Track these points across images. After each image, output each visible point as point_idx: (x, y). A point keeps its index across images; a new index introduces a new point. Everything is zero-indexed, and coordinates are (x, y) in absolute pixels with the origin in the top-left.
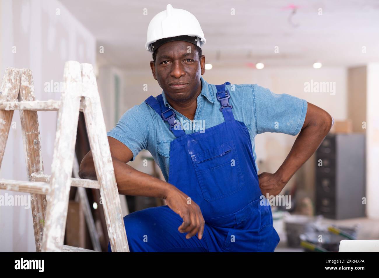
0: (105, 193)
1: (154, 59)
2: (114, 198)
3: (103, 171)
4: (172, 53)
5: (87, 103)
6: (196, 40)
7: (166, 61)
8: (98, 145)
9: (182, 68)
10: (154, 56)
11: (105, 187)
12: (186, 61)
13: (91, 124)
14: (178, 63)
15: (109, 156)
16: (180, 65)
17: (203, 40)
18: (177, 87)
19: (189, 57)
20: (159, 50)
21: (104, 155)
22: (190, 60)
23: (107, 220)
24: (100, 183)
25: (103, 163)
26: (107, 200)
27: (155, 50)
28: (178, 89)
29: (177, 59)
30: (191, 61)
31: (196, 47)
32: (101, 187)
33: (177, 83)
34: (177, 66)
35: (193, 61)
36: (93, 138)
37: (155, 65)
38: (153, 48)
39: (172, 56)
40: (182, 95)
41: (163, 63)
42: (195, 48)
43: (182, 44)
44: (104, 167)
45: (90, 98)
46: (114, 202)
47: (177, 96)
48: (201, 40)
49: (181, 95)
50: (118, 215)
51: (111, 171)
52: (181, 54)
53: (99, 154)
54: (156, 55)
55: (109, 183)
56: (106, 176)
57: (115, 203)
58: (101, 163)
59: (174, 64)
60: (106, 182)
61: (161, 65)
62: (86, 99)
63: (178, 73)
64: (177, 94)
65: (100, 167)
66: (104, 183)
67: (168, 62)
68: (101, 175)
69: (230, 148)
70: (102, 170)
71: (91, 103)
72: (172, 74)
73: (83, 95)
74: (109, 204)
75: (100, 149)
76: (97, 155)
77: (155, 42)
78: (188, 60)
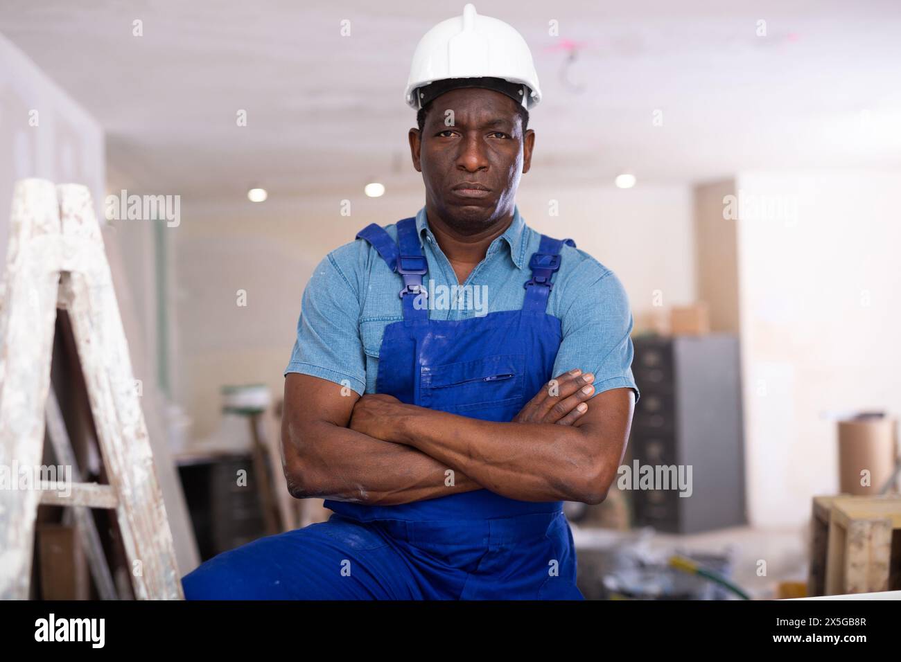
0: (131, 518)
1: (419, 123)
2: (155, 531)
3: (125, 461)
4: (466, 114)
5: (76, 287)
6: (521, 92)
7: (448, 131)
8: (108, 394)
9: (483, 150)
10: (421, 117)
11: (130, 503)
12: (494, 136)
13: (88, 341)
14: (475, 139)
15: (139, 422)
16: (480, 142)
17: (537, 95)
18: (469, 193)
19: (501, 128)
20: (436, 104)
21: (125, 418)
22: (502, 134)
23: (139, 587)
24: (117, 493)
25: (125, 441)
26: (138, 535)
27: (425, 102)
28: (469, 198)
29: (474, 130)
30: (504, 137)
31: (518, 108)
32: (118, 503)
33: (469, 184)
34: (474, 144)
35: (508, 137)
36: (96, 377)
37: (420, 138)
38: (422, 97)
39: (465, 121)
40: (477, 212)
41: (443, 135)
42: (516, 108)
43: (489, 97)
44: (127, 450)
45: (83, 275)
46: (155, 539)
47: (465, 213)
48: (533, 94)
49: (473, 210)
50: (167, 572)
51: (145, 461)
52: (485, 120)
53: (112, 417)
54: (425, 116)
55: (140, 492)
56: (132, 474)
57: (158, 544)
58: (118, 442)
59: (466, 140)
60: (133, 490)
61: (437, 137)
62: (75, 276)
63: (473, 160)
64: (466, 207)
65: (115, 453)
66: (127, 492)
67: (452, 134)
68: (120, 473)
69: (512, 371)
70: (120, 459)
71: (86, 288)
72: (460, 162)
73: (66, 267)
74: (141, 547)
75: (115, 404)
76: (107, 421)
77: (430, 85)
78: (499, 134)
